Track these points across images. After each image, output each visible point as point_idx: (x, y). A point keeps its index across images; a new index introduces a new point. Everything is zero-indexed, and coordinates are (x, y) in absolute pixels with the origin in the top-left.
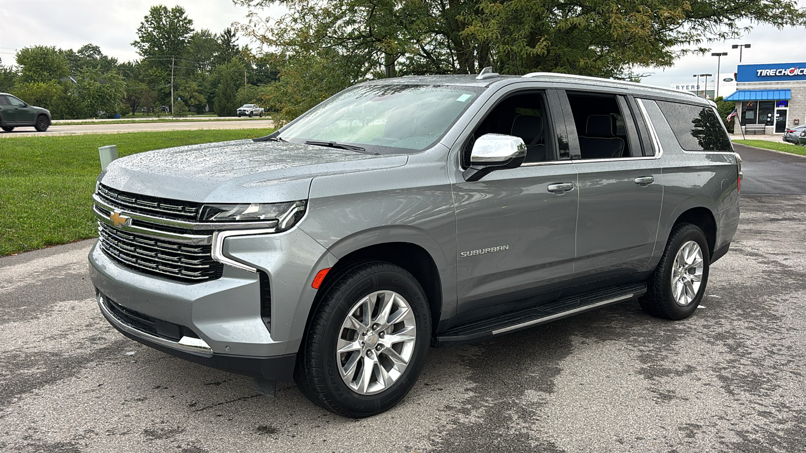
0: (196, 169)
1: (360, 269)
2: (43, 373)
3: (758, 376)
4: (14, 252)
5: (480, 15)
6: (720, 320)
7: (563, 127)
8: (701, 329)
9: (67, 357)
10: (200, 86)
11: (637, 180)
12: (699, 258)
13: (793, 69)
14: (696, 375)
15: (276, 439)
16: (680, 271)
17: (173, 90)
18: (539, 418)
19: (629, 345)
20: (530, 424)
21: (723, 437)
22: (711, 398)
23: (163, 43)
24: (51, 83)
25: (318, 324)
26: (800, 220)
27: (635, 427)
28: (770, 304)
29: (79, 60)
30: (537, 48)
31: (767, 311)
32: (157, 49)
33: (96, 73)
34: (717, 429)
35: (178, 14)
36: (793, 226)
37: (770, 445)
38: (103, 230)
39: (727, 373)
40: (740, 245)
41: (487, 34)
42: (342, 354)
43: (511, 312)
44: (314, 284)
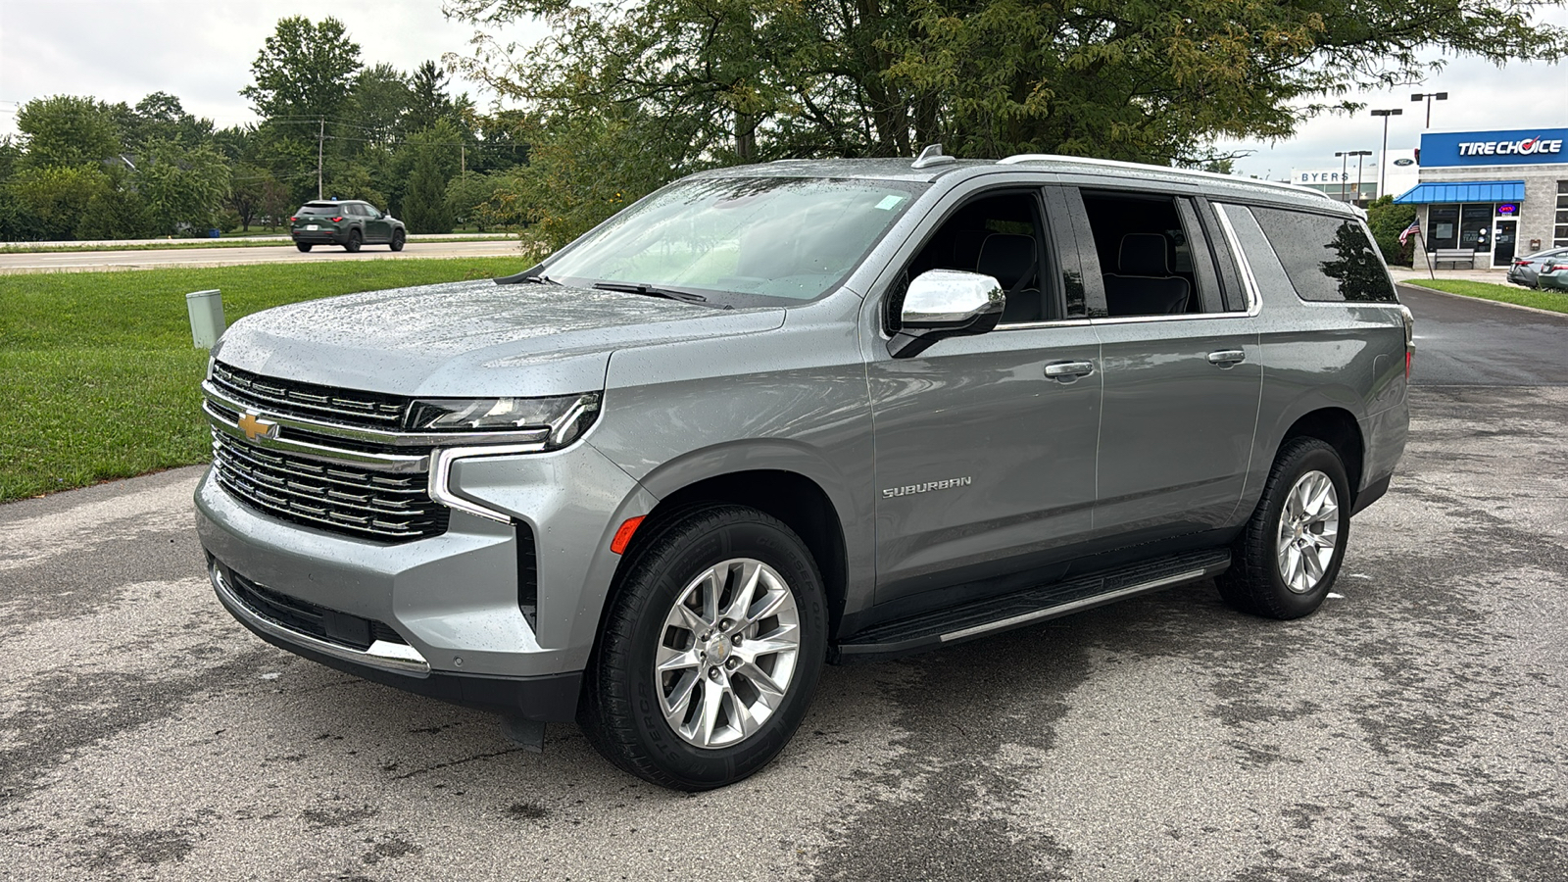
0: (397, 334)
1: (699, 518)
2: (113, 710)
3: (1435, 721)
4: (38, 492)
5: (919, 39)
6: (1369, 619)
7: (1074, 257)
8: (1332, 636)
9: (155, 682)
10: (373, 173)
11: (1213, 356)
12: (1331, 503)
13: (1529, 141)
14: (1319, 719)
15: (545, 827)
16: (1294, 527)
17: (323, 182)
18: (1025, 793)
19: (1197, 664)
20: (1009, 803)
21: (1363, 828)
22: (1344, 758)
23: (302, 90)
24: (86, 168)
25: (623, 618)
26: (1532, 434)
27: (1202, 809)
28: (1465, 590)
29: (139, 124)
30: (1027, 102)
31: (1458, 603)
32: (290, 102)
33: (173, 150)
34: (1352, 814)
35: (331, 35)
36: (1517, 446)
37: (1449, 841)
38: (222, 448)
39: (1377, 714)
40: (1415, 481)
41: (934, 77)
42: (664, 673)
43: (976, 601)
44: (615, 545)
